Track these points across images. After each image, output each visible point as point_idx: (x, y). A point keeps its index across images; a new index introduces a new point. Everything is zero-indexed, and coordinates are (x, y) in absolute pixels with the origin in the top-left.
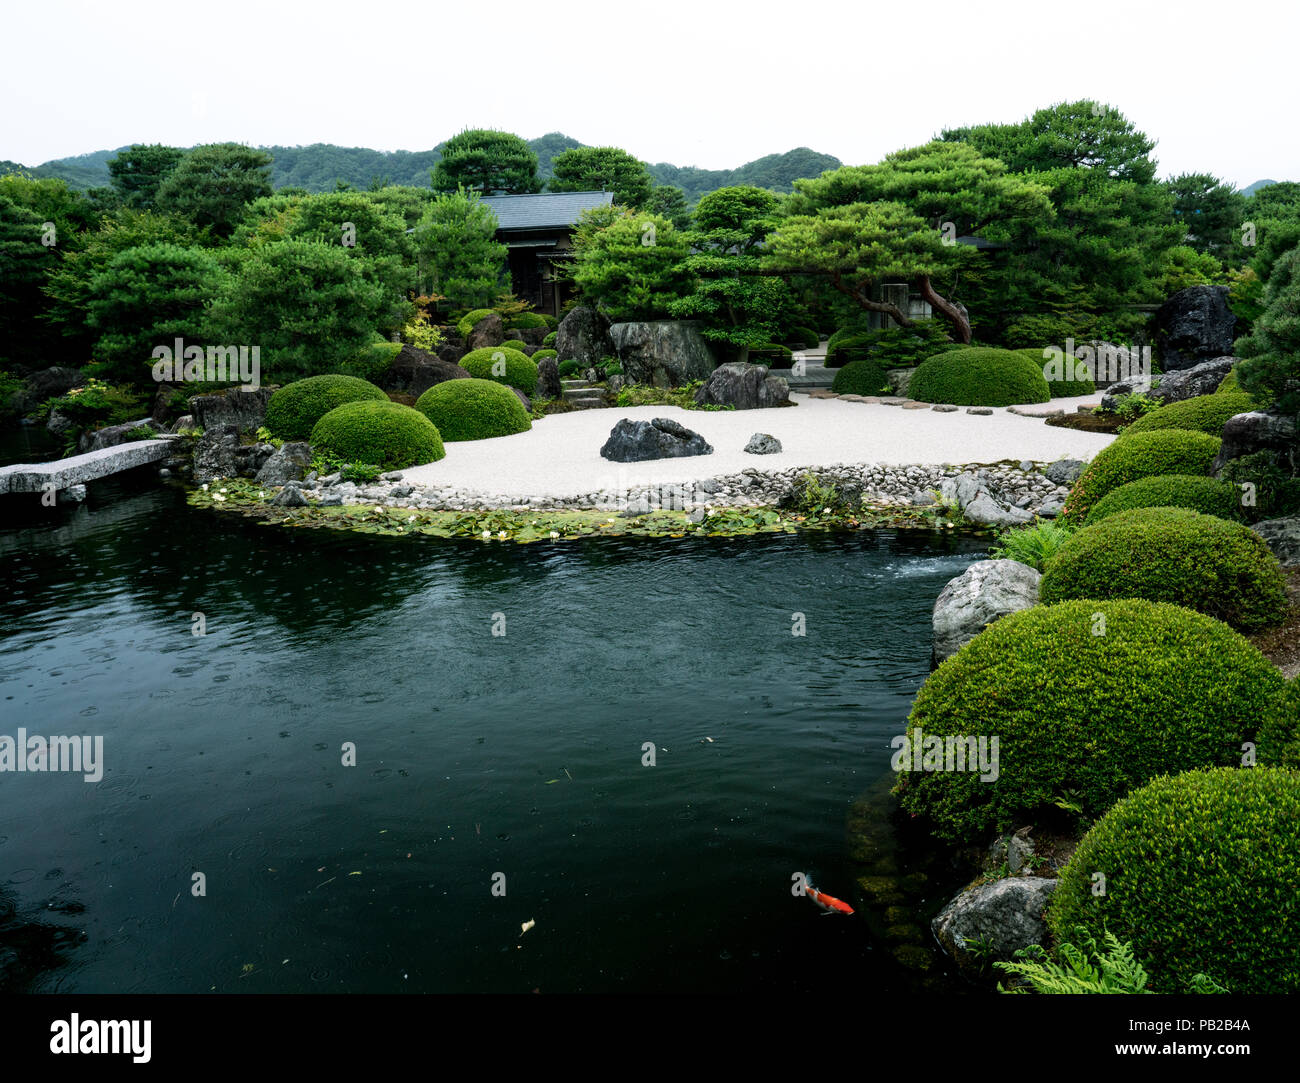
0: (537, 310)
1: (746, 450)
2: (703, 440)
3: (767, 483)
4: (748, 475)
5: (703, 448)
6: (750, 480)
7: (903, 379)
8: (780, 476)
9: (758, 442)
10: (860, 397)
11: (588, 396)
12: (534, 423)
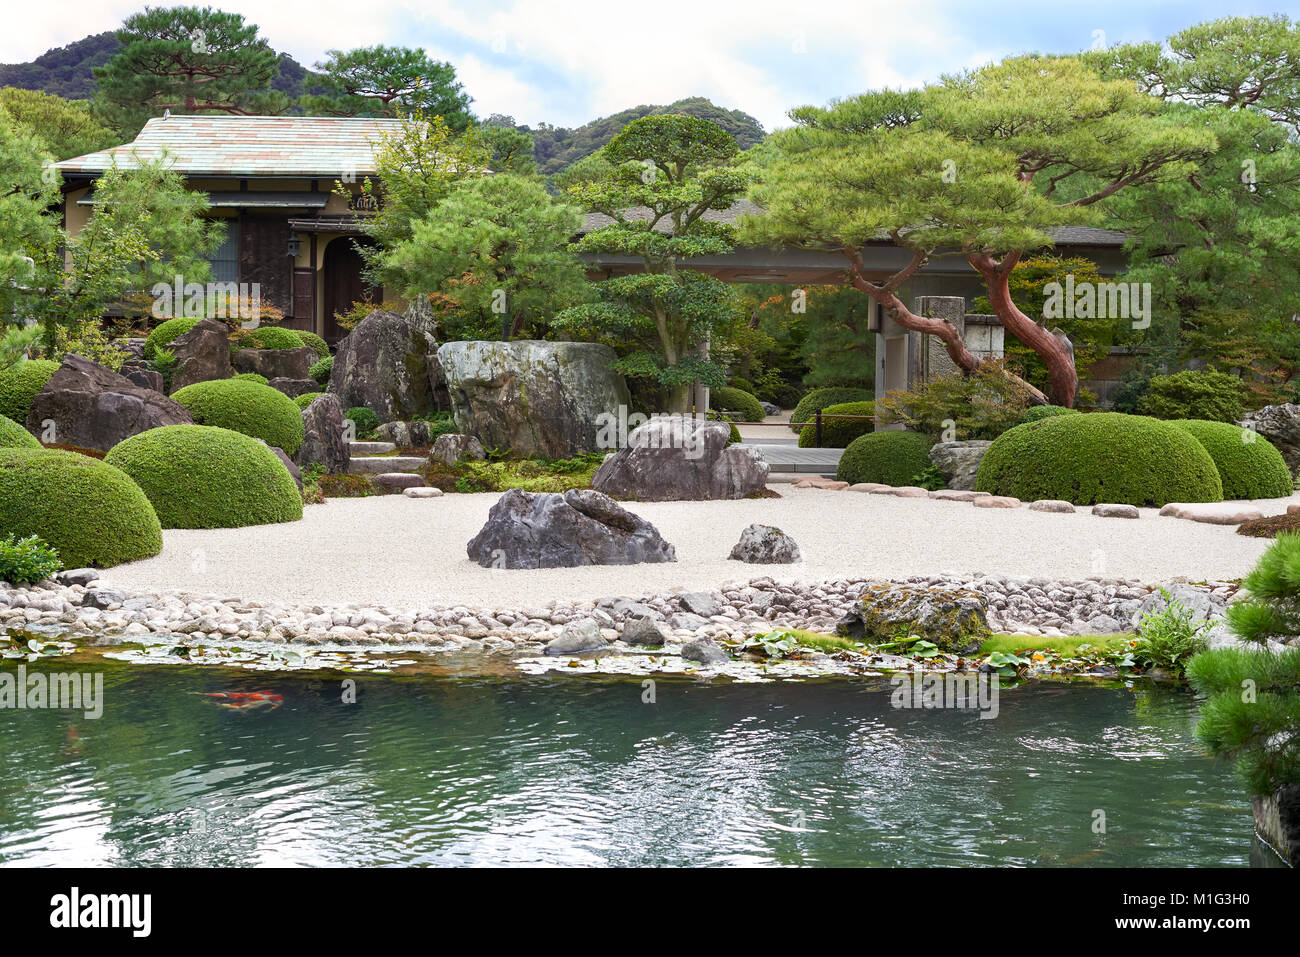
0: (287, 321)
1: (736, 556)
2: (656, 534)
3: (799, 601)
4: (761, 588)
5: (656, 550)
6: (768, 596)
7: (964, 459)
8: (819, 593)
9: (759, 539)
10: (888, 488)
11: (396, 470)
12: (309, 511)
